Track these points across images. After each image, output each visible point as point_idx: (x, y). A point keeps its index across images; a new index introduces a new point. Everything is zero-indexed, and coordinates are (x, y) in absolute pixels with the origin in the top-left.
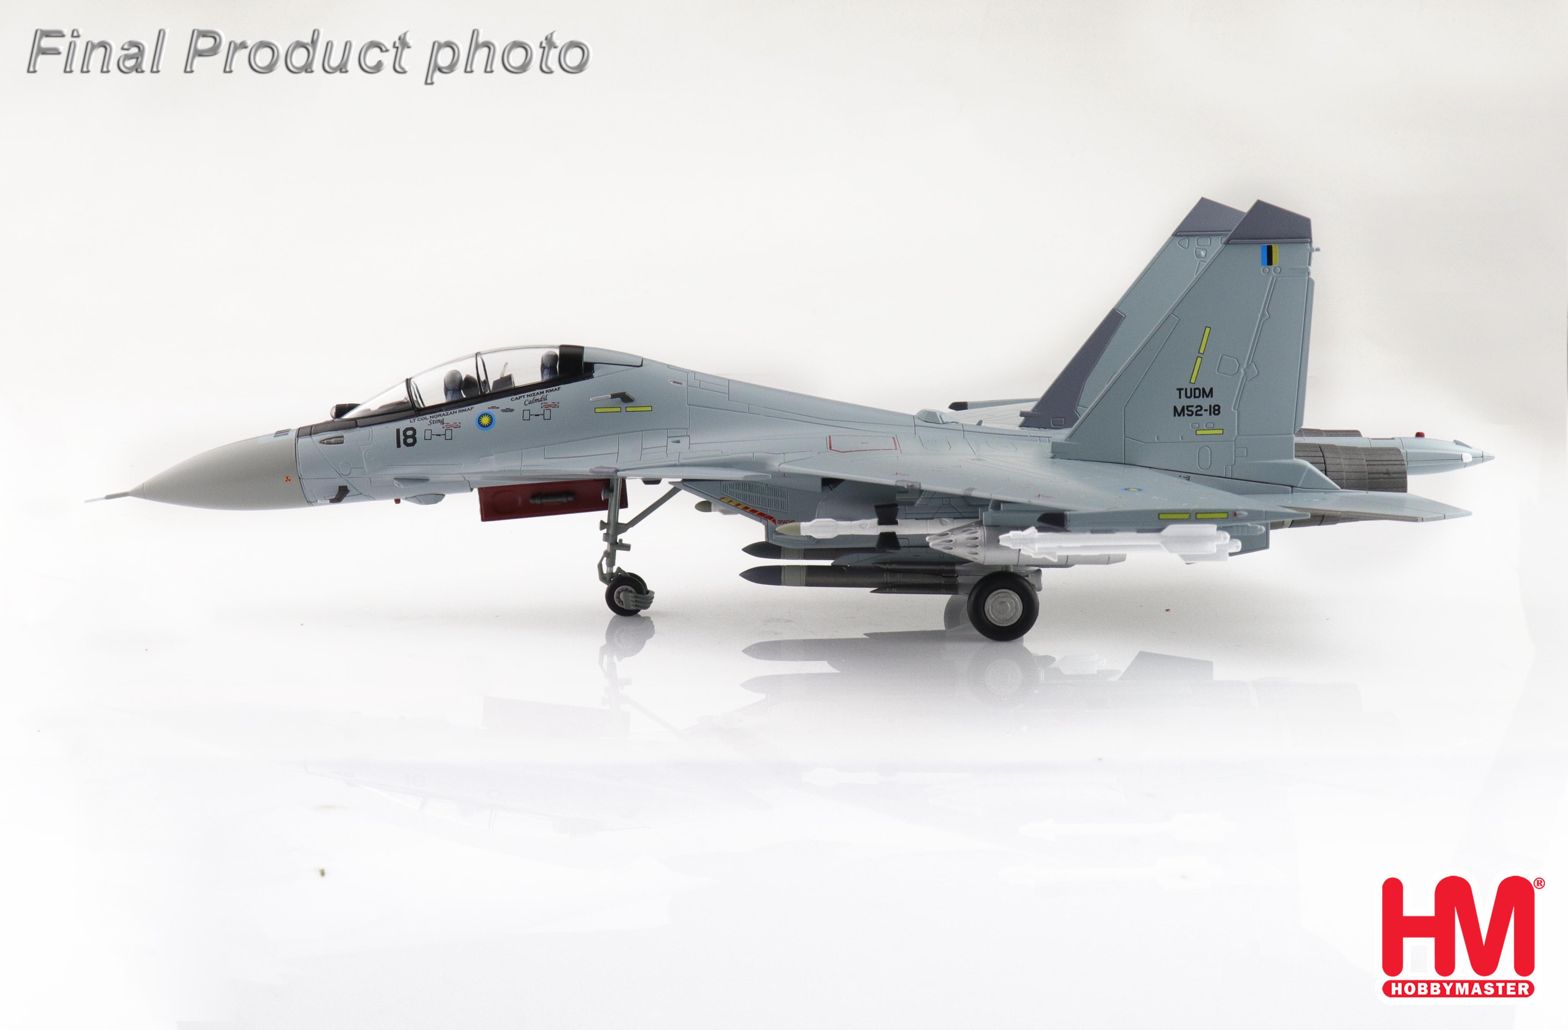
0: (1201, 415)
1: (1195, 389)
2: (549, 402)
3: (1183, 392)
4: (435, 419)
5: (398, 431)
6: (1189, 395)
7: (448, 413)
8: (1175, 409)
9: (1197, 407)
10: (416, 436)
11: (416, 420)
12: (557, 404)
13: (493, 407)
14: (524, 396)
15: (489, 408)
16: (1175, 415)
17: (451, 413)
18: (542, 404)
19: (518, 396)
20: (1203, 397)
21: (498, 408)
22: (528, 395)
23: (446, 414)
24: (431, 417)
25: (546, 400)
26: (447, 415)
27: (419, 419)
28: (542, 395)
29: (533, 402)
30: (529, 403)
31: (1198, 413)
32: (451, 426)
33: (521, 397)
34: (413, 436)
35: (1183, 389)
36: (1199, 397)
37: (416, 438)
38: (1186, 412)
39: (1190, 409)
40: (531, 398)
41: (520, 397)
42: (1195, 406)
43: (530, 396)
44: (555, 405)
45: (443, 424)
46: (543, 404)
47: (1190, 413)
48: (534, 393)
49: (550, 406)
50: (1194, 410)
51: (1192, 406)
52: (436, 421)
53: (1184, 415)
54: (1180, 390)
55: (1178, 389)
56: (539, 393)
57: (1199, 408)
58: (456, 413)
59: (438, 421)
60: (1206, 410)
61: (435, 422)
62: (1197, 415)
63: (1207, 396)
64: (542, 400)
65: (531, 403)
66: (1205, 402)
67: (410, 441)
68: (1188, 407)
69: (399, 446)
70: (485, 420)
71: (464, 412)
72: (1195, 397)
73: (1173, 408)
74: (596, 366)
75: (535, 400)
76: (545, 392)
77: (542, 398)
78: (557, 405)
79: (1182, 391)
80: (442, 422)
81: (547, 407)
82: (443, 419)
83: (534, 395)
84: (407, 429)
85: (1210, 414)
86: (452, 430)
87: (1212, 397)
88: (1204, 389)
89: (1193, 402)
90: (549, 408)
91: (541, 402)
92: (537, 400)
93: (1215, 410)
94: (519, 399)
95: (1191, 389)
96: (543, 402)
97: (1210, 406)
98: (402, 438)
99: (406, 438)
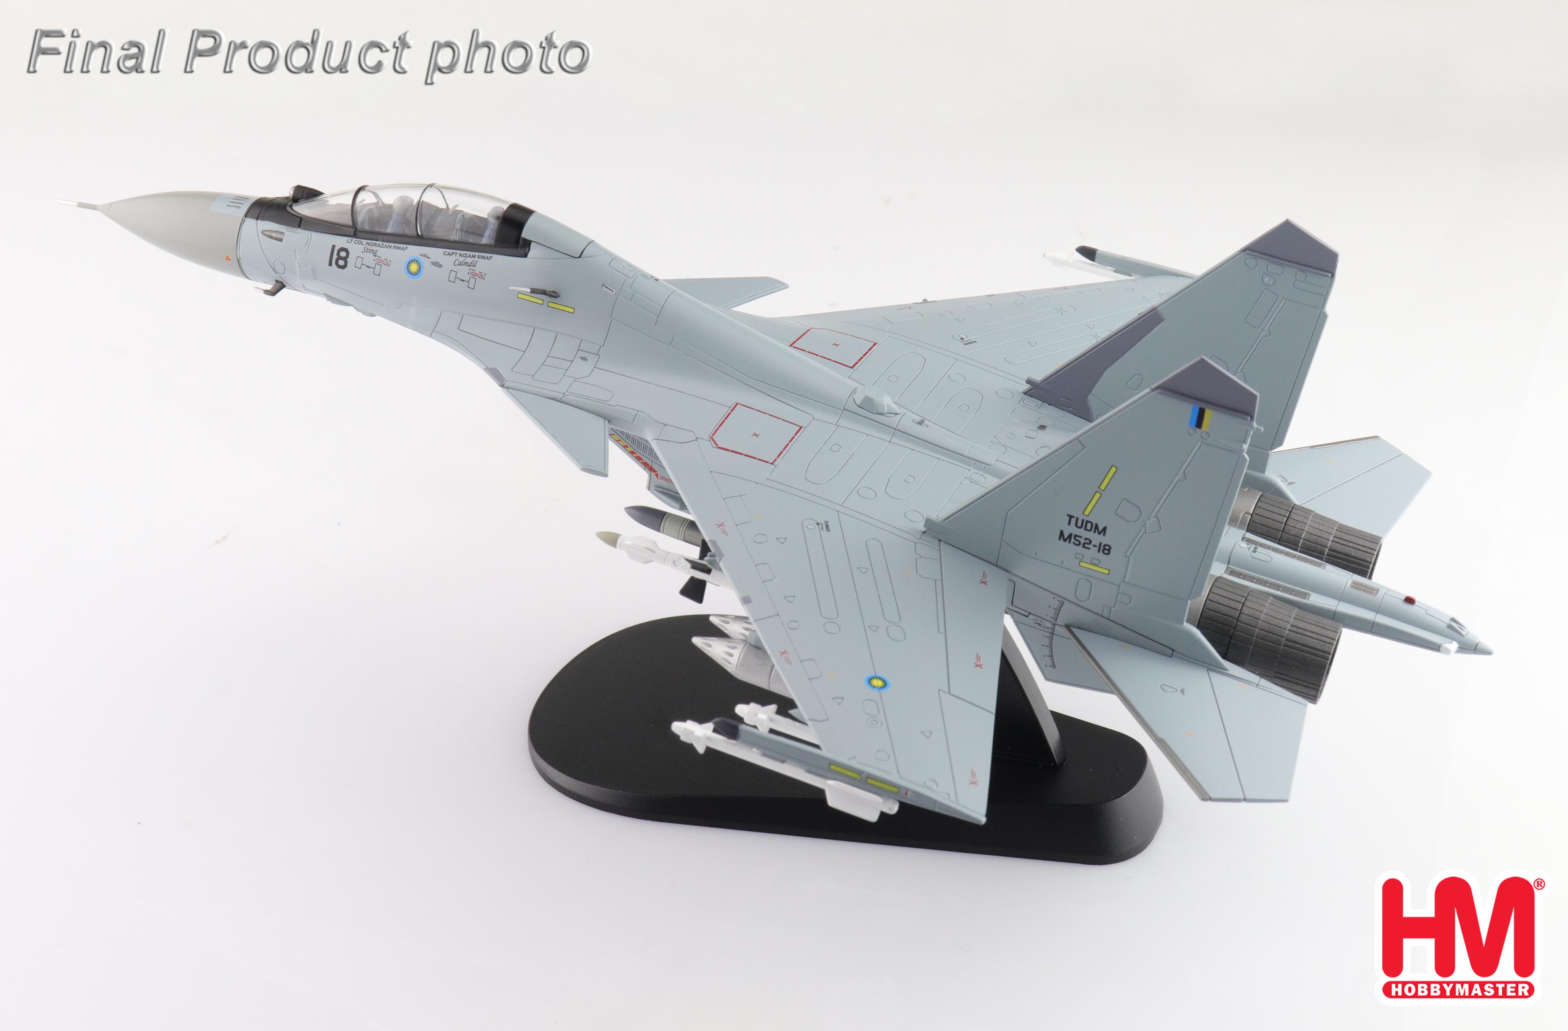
0: (1089, 549)
1: (1087, 522)
2: (477, 270)
3: (1073, 521)
4: (369, 247)
5: (334, 247)
6: (1079, 524)
7: (383, 245)
8: (1062, 533)
9: (1086, 539)
10: (348, 260)
11: (353, 242)
12: (484, 275)
13: (425, 256)
14: (456, 253)
15: (421, 255)
16: (1060, 539)
17: (386, 246)
18: (470, 269)
19: (451, 251)
20: (1095, 532)
21: (429, 258)
22: (460, 254)
23: (381, 245)
24: (367, 243)
25: (475, 266)
26: (382, 247)
27: (356, 242)
28: (473, 259)
29: (462, 265)
30: (459, 265)
31: (1086, 545)
32: (382, 261)
33: (454, 253)
34: (345, 259)
35: (1074, 517)
36: (1090, 530)
37: (347, 262)
38: (1073, 540)
39: (1077, 538)
40: (461, 259)
41: (453, 253)
42: (1084, 537)
43: (461, 256)
44: (482, 276)
45: (375, 256)
46: (471, 271)
47: (1077, 543)
48: (467, 254)
49: (476, 275)
50: (1082, 541)
51: (1081, 537)
52: (370, 250)
53: (1070, 542)
54: (1071, 517)
55: (1068, 515)
56: (471, 256)
57: (1088, 541)
58: (390, 248)
59: (372, 250)
60: (1095, 546)
61: (368, 251)
62: (1084, 546)
63: (1100, 533)
64: (471, 266)
65: (460, 265)
66: (1096, 538)
67: (341, 263)
68: (1076, 536)
69: (330, 264)
70: (414, 267)
71: (398, 250)
72: (1085, 529)
73: (1059, 532)
74: (532, 244)
75: (465, 263)
76: (477, 257)
77: (471, 263)
78: (483, 277)
79: (1072, 519)
80: (375, 253)
81: (474, 275)
82: (377, 251)
83: (465, 257)
84: (342, 250)
85: (1099, 551)
86: (381, 265)
87: (1104, 535)
88: (1097, 525)
89: (1081, 532)
90: (475, 277)
91: (470, 267)
92: (467, 263)
93: (1106, 549)
94: (452, 254)
95: (1083, 521)
96: (471, 268)
97: (1101, 544)
98: (335, 257)
99: (339, 258)
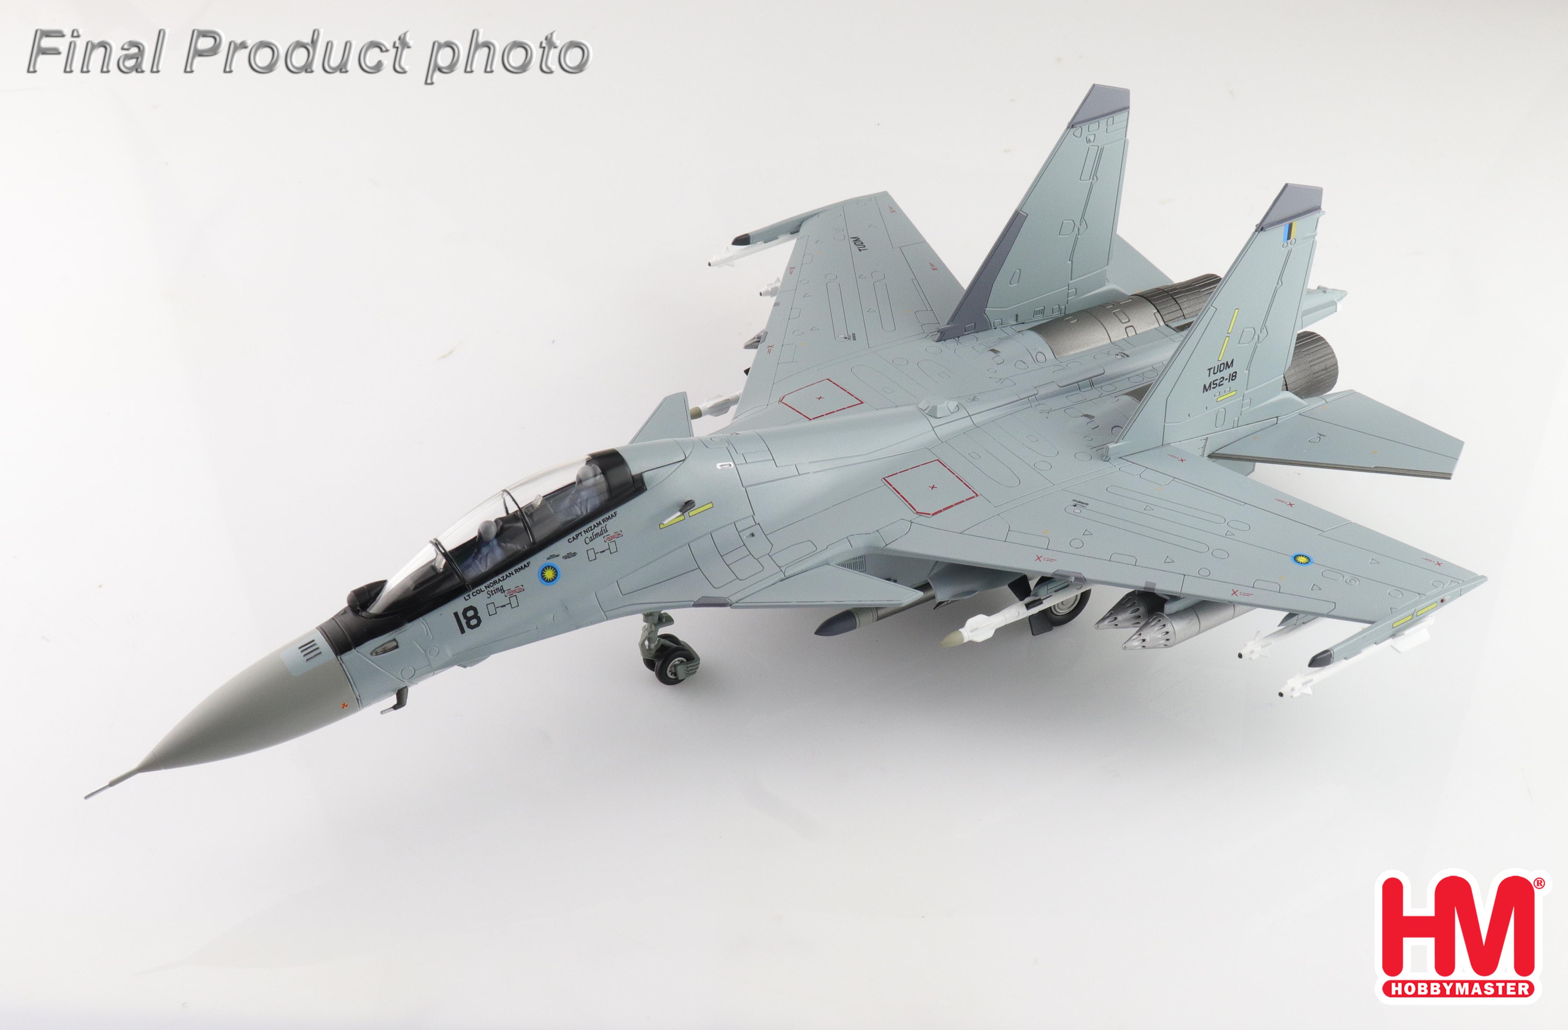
0: (1224, 384)
1: (1221, 365)
2: (611, 532)
3: (1212, 371)
4: (492, 589)
5: (456, 614)
6: (1216, 371)
7: (503, 577)
8: (1205, 387)
9: (1220, 379)
10: (478, 615)
11: (471, 596)
12: (620, 532)
13: (552, 556)
14: (581, 533)
15: (548, 559)
16: (1205, 392)
17: (507, 576)
18: (604, 537)
19: (574, 534)
20: (1226, 369)
21: (558, 556)
22: (584, 531)
23: (502, 579)
24: (486, 587)
25: (607, 531)
26: (504, 580)
27: (474, 594)
28: (600, 527)
29: (594, 539)
30: (590, 541)
32: (514, 591)
33: (578, 534)
34: (476, 616)
35: (1209, 369)
36: (1223, 370)
37: (479, 617)
38: (1213, 386)
39: (1215, 382)
40: (590, 534)
41: (577, 536)
43: (587, 532)
44: (619, 535)
45: (504, 592)
46: (606, 538)
47: (1216, 386)
48: (591, 527)
49: (613, 537)
50: (1219, 382)
51: (1217, 380)
52: (494, 590)
53: (1211, 389)
56: (596, 525)
58: (513, 574)
59: (497, 589)
60: (1227, 379)
61: (493, 592)
62: (1220, 386)
63: (1229, 368)
64: (603, 534)
65: (592, 540)
66: (1226, 373)
67: (474, 622)
68: (1213, 381)
69: (463, 631)
70: (549, 574)
71: (522, 571)
72: (1220, 371)
73: (1203, 386)
74: (645, 476)
75: (595, 535)
76: (602, 522)
77: (602, 531)
79: (1207, 371)
80: (502, 590)
81: (611, 539)
82: (502, 586)
83: (591, 530)
84: (466, 610)
85: (1230, 381)
86: (516, 596)
87: (1232, 367)
88: (1227, 362)
89: (1219, 375)
90: (613, 540)
91: (603, 536)
92: (597, 534)
93: (1233, 376)
94: (577, 537)
95: (1217, 366)
96: (605, 534)
97: (1230, 375)
98: (464, 621)
99: (468, 620)
